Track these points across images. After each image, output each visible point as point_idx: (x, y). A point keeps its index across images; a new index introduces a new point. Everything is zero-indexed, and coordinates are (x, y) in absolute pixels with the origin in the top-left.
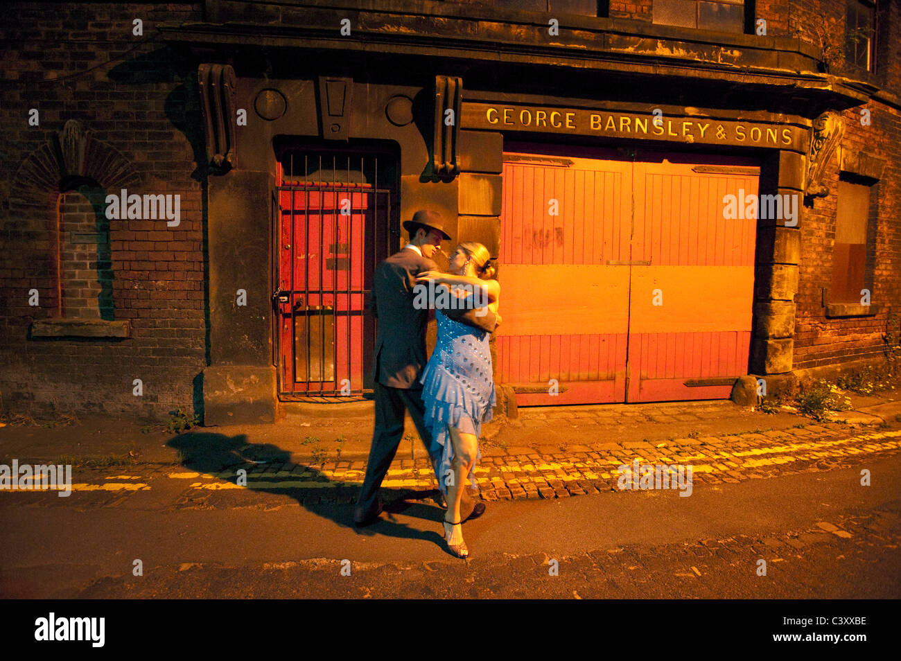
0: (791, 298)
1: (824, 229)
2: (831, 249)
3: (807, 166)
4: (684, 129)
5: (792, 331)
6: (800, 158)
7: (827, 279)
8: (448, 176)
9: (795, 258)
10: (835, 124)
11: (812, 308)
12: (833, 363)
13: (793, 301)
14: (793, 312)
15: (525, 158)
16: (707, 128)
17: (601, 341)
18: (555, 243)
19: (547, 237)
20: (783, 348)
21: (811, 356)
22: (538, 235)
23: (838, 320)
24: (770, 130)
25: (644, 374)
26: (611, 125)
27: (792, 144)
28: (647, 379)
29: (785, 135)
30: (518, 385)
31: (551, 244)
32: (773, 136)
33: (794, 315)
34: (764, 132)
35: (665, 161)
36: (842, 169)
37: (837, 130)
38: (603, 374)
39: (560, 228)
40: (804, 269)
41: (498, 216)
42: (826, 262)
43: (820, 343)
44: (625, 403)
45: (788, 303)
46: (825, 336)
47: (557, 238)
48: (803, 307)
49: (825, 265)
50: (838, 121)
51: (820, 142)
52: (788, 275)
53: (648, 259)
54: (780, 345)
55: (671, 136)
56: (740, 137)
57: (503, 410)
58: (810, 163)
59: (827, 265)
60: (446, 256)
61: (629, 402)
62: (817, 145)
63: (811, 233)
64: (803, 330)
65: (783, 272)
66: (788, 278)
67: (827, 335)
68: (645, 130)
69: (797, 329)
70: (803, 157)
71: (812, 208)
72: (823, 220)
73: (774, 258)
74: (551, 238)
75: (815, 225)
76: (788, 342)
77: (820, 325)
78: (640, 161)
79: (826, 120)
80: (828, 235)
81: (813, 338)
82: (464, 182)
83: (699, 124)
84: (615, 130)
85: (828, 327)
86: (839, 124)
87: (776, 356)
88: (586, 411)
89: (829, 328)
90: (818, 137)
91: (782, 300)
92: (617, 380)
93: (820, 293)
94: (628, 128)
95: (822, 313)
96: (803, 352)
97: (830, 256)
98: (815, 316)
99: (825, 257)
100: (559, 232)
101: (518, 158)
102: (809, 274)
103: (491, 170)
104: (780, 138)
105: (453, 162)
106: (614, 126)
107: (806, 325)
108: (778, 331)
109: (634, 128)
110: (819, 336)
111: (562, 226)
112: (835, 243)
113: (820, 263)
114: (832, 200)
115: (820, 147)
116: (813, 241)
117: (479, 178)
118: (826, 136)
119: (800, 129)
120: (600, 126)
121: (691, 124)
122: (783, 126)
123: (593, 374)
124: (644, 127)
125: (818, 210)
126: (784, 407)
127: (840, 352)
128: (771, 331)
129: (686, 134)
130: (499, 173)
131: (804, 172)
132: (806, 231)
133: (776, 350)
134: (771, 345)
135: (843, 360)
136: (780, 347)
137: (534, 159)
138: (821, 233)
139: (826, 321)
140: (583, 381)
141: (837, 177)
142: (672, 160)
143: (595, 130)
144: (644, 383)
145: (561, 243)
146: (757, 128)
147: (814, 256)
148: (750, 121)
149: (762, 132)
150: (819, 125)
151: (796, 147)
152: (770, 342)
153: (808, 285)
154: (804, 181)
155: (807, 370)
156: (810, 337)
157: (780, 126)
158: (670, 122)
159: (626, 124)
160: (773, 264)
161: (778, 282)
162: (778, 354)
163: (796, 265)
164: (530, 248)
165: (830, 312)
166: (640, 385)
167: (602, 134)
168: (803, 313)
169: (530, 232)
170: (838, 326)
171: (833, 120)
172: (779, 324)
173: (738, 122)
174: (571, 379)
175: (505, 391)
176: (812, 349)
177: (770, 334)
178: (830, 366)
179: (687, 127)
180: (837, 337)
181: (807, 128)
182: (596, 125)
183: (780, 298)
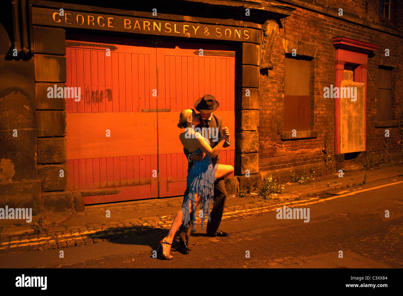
0: (255, 128)
1: (276, 87)
2: (282, 99)
3: (260, 52)
4: (184, 29)
5: (257, 149)
6: (256, 47)
7: (280, 117)
8: (26, 56)
9: (255, 105)
10: (272, 28)
11: (271, 135)
12: (288, 167)
13: (257, 131)
14: (257, 137)
15: (83, 45)
16: (198, 29)
17: (140, 160)
18: (107, 99)
19: (101, 95)
20: (251, 159)
21: (272, 163)
22: (95, 94)
23: (290, 141)
24: (236, 30)
25: (169, 179)
26: (137, 26)
27: (250, 39)
28: (171, 182)
29: (245, 33)
30: (85, 191)
31: (104, 100)
32: (238, 34)
33: (258, 139)
34: (233, 32)
35: (177, 47)
36: (287, 52)
37: (273, 31)
38: (143, 181)
39: (109, 90)
40: (264, 112)
41: (64, 83)
42: (279, 107)
43: (278, 155)
44: (159, 198)
45: (253, 132)
46: (281, 151)
47: (108, 95)
48: (264, 134)
49: (279, 109)
50: (274, 26)
51: (266, 38)
52: (251, 116)
53: (168, 108)
54: (249, 157)
55: (176, 33)
56: (219, 34)
57: (73, 207)
58: (262, 49)
59: (281, 109)
60: (28, 109)
61: (160, 197)
62: (264, 40)
63: (268, 91)
64: (265, 147)
65: (248, 114)
66: (251, 117)
67: (283, 150)
68: (160, 30)
69: (261, 147)
70: (258, 46)
71: (267, 75)
72: (275, 83)
73: (243, 106)
74: (104, 96)
75: (270, 86)
76: (254, 155)
77: (278, 144)
78: (161, 47)
79: (268, 25)
80: (279, 91)
81: (273, 153)
82: (38, 61)
83: (193, 27)
84: (140, 29)
85: (283, 146)
86: (275, 28)
87: (247, 164)
88: (131, 204)
89: (285, 146)
90: (265, 35)
91: (249, 131)
92: (152, 183)
93: (276, 125)
94: (149, 28)
95: (278, 137)
96: (266, 161)
97: (282, 103)
98: (274, 140)
99: (278, 104)
100: (109, 92)
101: (79, 45)
102: (268, 114)
103: (59, 53)
104: (243, 35)
105: (29, 48)
106: (139, 27)
107: (268, 144)
108: (247, 149)
109: (153, 27)
110: (277, 151)
111: (111, 88)
112: (285, 96)
113: (275, 108)
114: (281, 70)
115: (266, 40)
116: (269, 95)
117: (49, 58)
118: (268, 35)
119: (254, 30)
120: (130, 27)
121: (188, 26)
122: (244, 28)
123: (136, 181)
124: (159, 27)
125: (272, 77)
126: (252, 193)
127: (294, 160)
128: (243, 149)
129: (185, 32)
130: (64, 55)
131: (259, 55)
132: (264, 89)
133: (247, 160)
134: (243, 157)
135: (295, 165)
136: (249, 158)
137: (90, 45)
138: (274, 90)
139: (282, 142)
140: (130, 186)
141: (284, 57)
142: (181, 47)
143: (127, 29)
144: (170, 185)
145: (111, 99)
146: (229, 29)
147: (270, 104)
148: (224, 25)
149: (232, 32)
150: (265, 28)
151: (252, 40)
152: (243, 155)
153: (267, 121)
154: (259, 60)
155: (270, 171)
156: (271, 152)
157: (242, 28)
158: (175, 25)
159: (148, 26)
160: (242, 110)
161: (245, 120)
162: (248, 162)
163: (258, 109)
164: (90, 103)
165: (283, 137)
166: (167, 186)
167: (132, 32)
168: (265, 138)
169: (89, 93)
170: (291, 145)
171: (271, 25)
172: (247, 145)
173: (217, 26)
174: (122, 184)
175: (74, 194)
176: (273, 159)
177: (243, 151)
178: (286, 169)
179: (186, 28)
180: (291, 152)
181: (260, 29)
182: (128, 26)
183: (247, 130)
